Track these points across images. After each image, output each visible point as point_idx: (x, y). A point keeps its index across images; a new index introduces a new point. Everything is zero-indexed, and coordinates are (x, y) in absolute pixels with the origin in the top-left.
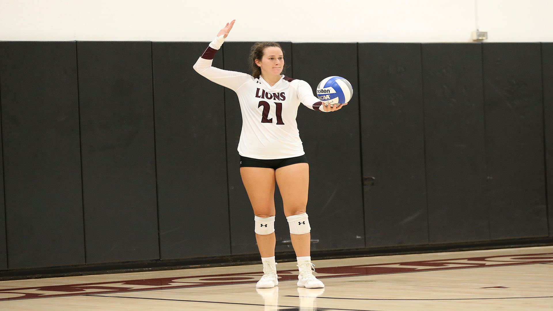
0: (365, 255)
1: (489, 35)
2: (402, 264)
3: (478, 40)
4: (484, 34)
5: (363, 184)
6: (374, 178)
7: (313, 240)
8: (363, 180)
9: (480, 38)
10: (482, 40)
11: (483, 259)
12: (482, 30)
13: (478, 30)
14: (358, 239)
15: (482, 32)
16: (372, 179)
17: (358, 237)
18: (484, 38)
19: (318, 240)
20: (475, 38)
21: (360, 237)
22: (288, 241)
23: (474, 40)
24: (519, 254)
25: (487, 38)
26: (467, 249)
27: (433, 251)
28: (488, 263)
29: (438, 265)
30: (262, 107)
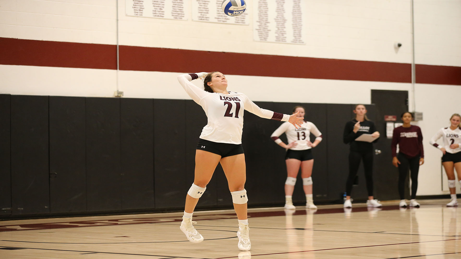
0: (50, 218)
1: (124, 94)
2: (70, 223)
3: (118, 96)
4: (121, 93)
5: (50, 177)
6: (56, 173)
7: (20, 208)
8: (49, 174)
9: (119, 95)
10: (120, 96)
11: (117, 220)
12: (120, 90)
13: (118, 91)
14: (46, 208)
15: (121, 92)
16: (55, 174)
17: (46, 207)
18: (121, 95)
19: (23, 209)
20: (116, 95)
21: (47, 207)
22: (5, 209)
23: (116, 96)
24: (137, 218)
25: (123, 95)
26: (108, 214)
27: (89, 216)
28: (119, 223)
29: (91, 224)
30: (227, 105)
